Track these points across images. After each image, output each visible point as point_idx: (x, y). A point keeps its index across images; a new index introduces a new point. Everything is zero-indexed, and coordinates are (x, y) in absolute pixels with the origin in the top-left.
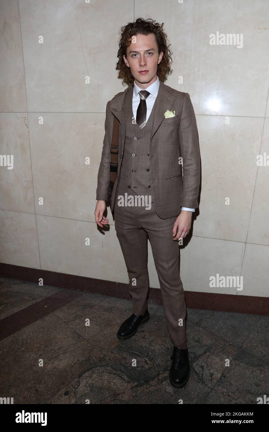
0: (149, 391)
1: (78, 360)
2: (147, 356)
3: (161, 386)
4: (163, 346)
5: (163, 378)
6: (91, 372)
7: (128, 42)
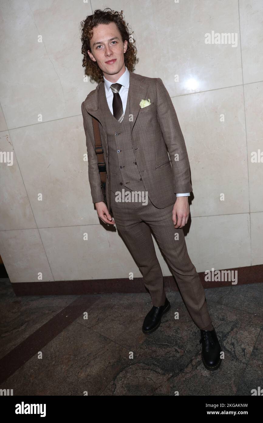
0: (186, 379)
1: (110, 363)
2: (176, 344)
3: (196, 371)
4: (190, 331)
5: (197, 363)
6: (125, 372)
7: (90, 34)
